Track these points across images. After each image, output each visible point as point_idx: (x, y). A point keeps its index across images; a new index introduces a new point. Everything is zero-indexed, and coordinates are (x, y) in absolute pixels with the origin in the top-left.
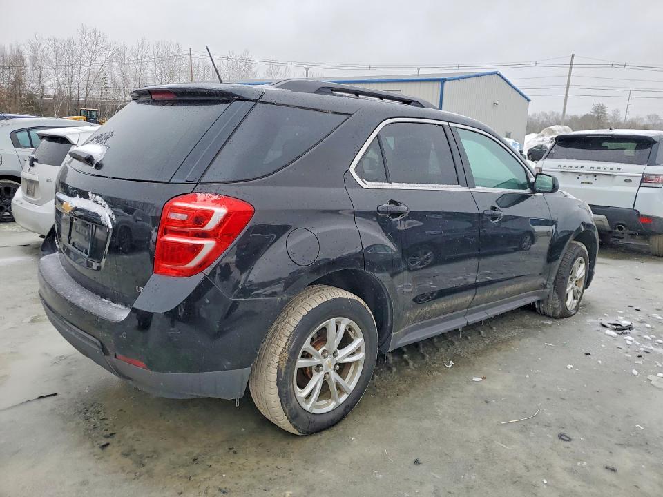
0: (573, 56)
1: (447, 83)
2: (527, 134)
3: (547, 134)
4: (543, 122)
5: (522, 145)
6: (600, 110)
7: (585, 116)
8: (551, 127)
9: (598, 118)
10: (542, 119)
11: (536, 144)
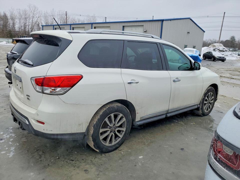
0: (225, 13)
1: (164, 22)
2: (203, 47)
3: (212, 47)
4: (209, 43)
5: (200, 52)
6: (233, 38)
7: (226, 40)
8: (214, 44)
9: (232, 41)
10: (210, 42)
11: (207, 52)
